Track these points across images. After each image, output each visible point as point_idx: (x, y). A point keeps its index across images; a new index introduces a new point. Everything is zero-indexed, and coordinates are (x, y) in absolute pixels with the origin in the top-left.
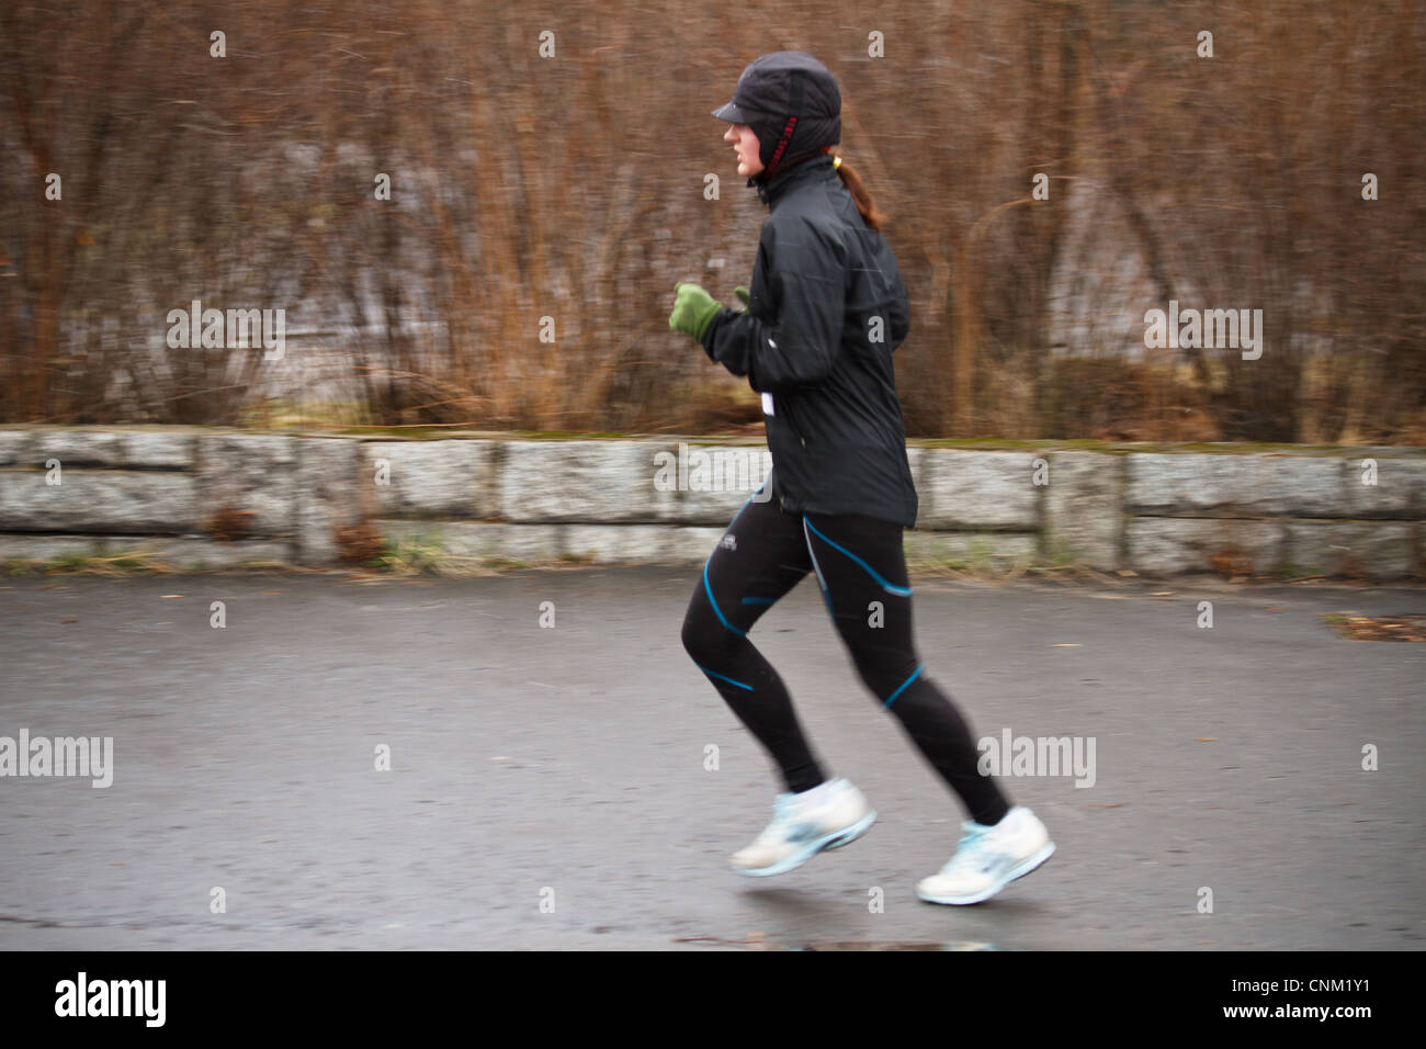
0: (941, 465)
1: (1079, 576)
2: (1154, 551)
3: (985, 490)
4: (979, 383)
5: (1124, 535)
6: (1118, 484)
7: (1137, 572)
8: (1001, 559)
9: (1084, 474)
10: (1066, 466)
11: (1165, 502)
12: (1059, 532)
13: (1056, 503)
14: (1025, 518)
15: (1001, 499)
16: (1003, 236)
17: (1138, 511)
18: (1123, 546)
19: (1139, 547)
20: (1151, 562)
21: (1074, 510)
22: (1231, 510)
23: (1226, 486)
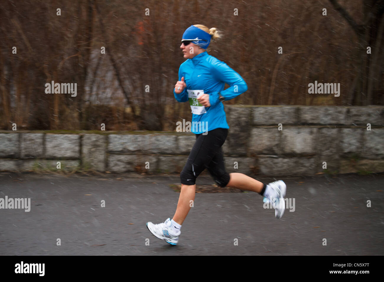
0: (49, 138)
1: (92, 174)
2: (116, 165)
3: (63, 146)
4: (61, 113)
5: (107, 160)
6: (105, 144)
7: (110, 171)
8: (68, 168)
9: (94, 141)
10: (89, 138)
11: (120, 149)
12: (86, 160)
13: (85, 150)
14: (77, 155)
15: (67, 149)
16: (68, 65)
17: (111, 153)
18: (107, 163)
19: (112, 164)
20: (116, 169)
21: (90, 153)
22: (141, 152)
23: (139, 145)
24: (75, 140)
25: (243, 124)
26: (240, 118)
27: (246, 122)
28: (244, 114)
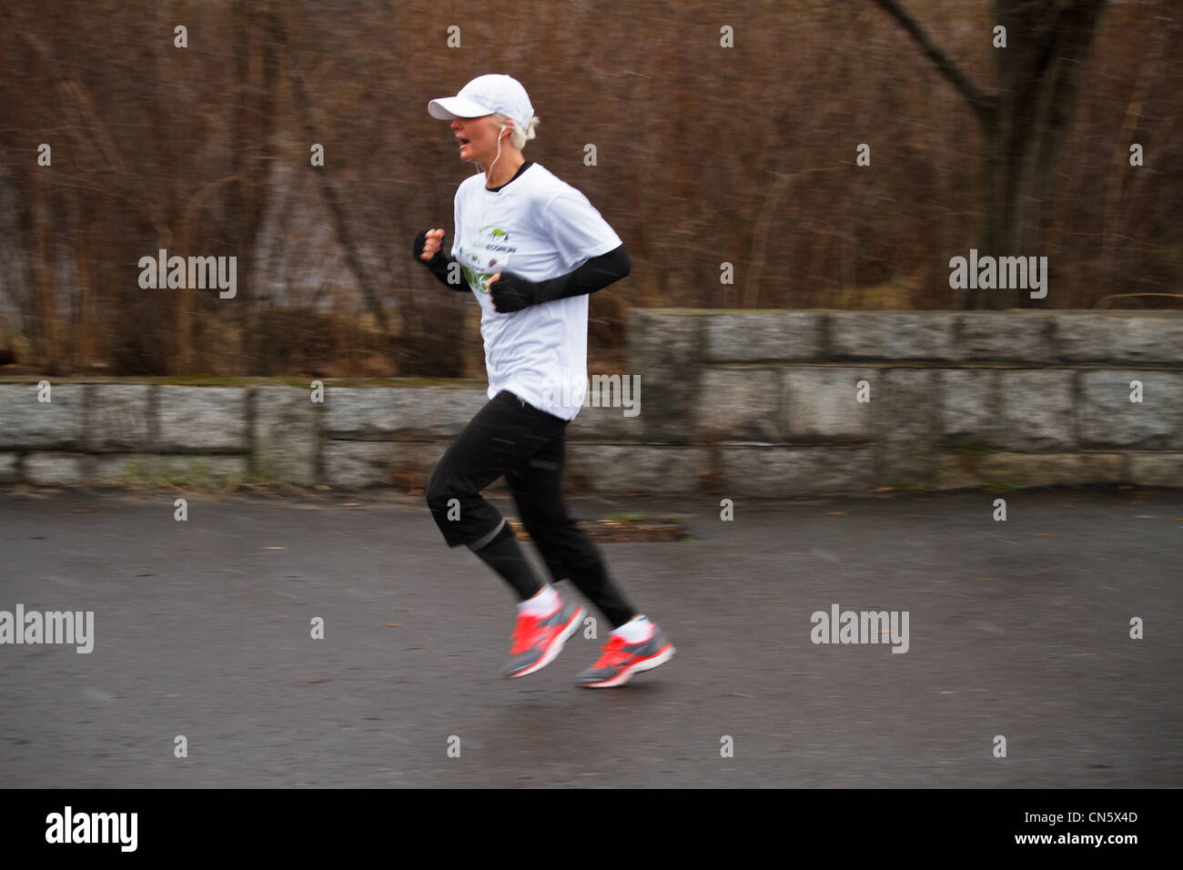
0: (166, 398)
1: (281, 492)
2: (345, 468)
3: (203, 420)
4: (198, 328)
5: (320, 457)
6: (315, 414)
7: (330, 486)
8: (218, 476)
9: (285, 405)
10: (271, 398)
11: (353, 427)
12: (265, 455)
13: (263, 429)
14: (236, 442)
15: (217, 427)
16: (216, 207)
17: (330, 435)
18: (319, 464)
19: (332, 466)
20: (343, 478)
21: (277, 435)
22: (407, 435)
23: (405, 414)
24: (236, 401)
25: (683, 359)
26: (670, 342)
27: (689, 353)
28: (685, 333)
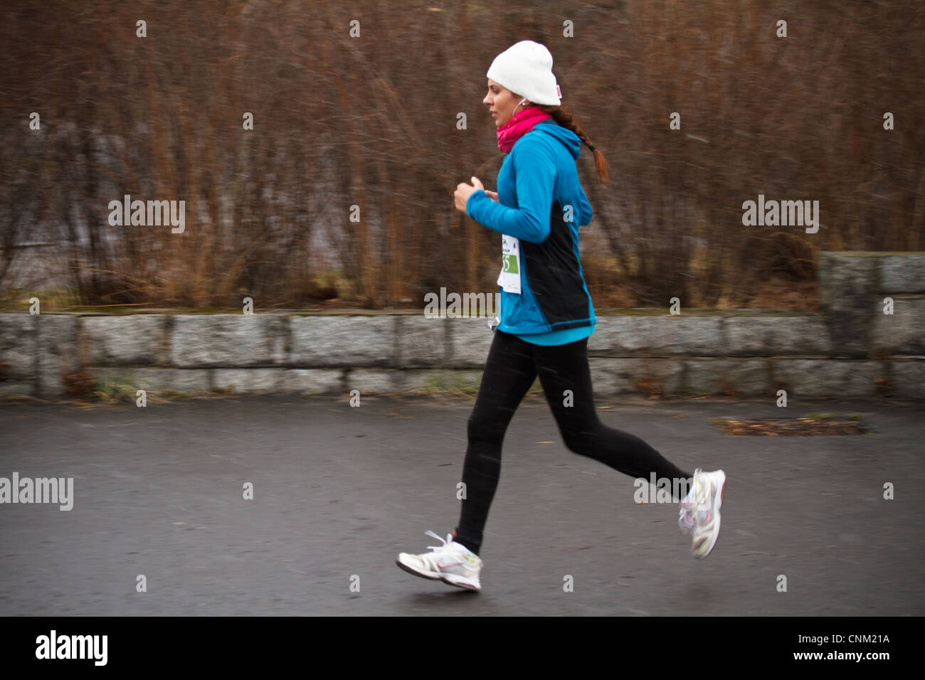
2: (600, 379)
4: (481, 272)
11: (607, 347)
22: (648, 353)
23: (645, 337)
25: (861, 291)
26: (852, 278)
27: (866, 287)
28: (862, 271)
